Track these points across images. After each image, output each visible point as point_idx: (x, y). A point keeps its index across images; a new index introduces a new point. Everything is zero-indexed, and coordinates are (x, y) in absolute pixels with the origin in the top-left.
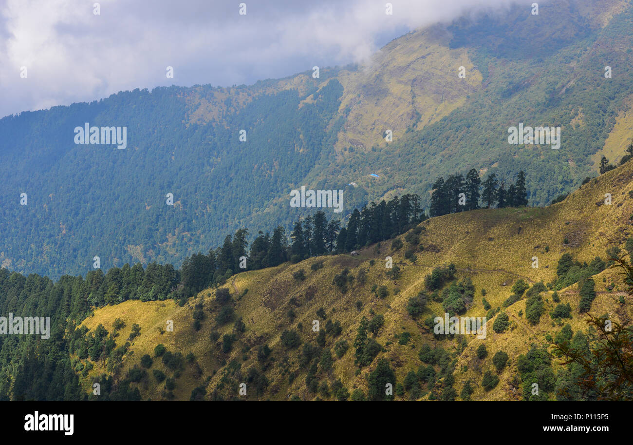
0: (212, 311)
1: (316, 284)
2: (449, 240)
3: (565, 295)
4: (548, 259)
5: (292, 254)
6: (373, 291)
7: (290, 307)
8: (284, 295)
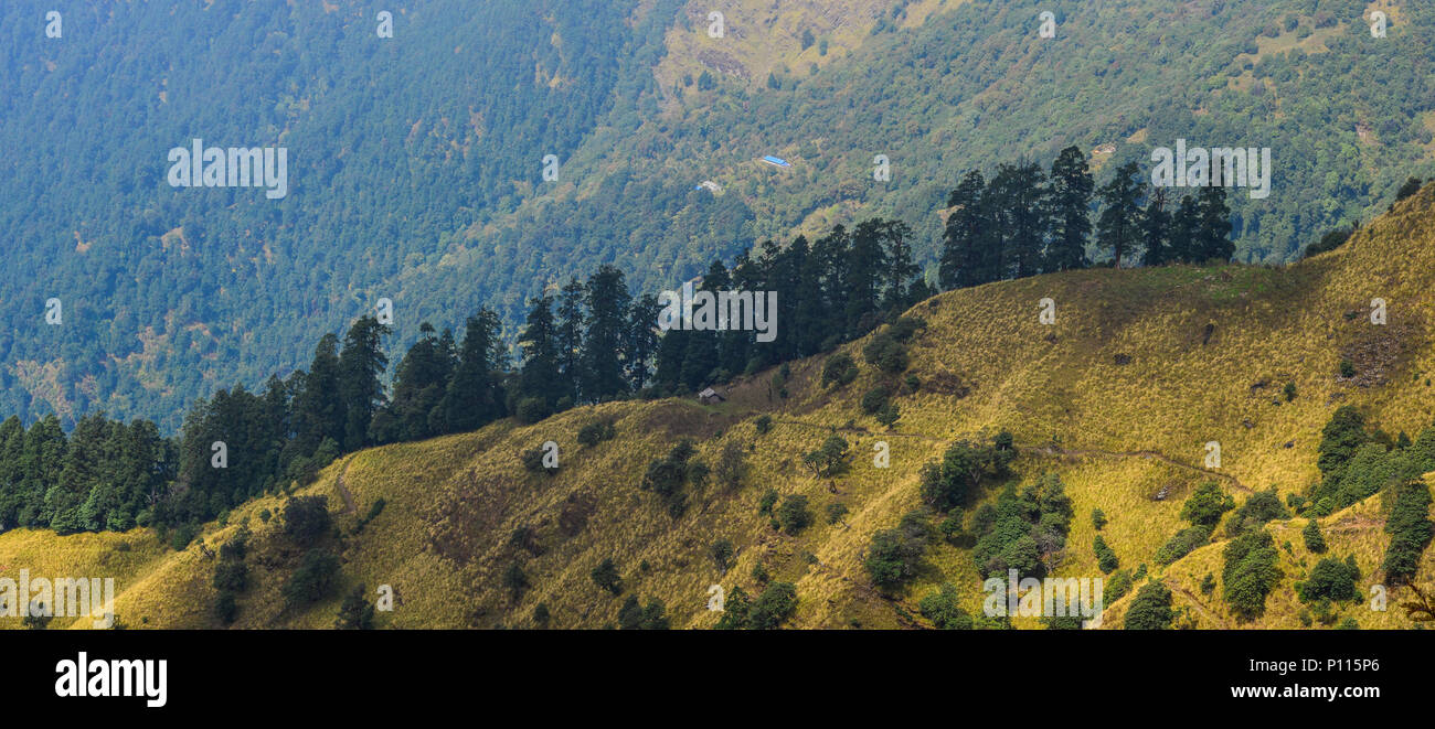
0: (272, 565)
1: (592, 487)
2: (995, 360)
3: (1343, 529)
4: (1293, 421)
5: (520, 395)
6: (766, 509)
7: (511, 556)
8: (493, 518)
